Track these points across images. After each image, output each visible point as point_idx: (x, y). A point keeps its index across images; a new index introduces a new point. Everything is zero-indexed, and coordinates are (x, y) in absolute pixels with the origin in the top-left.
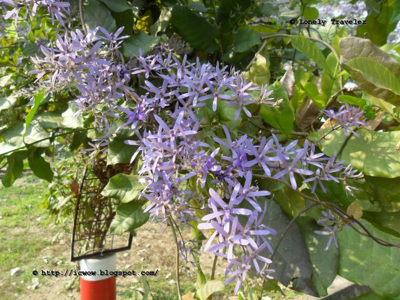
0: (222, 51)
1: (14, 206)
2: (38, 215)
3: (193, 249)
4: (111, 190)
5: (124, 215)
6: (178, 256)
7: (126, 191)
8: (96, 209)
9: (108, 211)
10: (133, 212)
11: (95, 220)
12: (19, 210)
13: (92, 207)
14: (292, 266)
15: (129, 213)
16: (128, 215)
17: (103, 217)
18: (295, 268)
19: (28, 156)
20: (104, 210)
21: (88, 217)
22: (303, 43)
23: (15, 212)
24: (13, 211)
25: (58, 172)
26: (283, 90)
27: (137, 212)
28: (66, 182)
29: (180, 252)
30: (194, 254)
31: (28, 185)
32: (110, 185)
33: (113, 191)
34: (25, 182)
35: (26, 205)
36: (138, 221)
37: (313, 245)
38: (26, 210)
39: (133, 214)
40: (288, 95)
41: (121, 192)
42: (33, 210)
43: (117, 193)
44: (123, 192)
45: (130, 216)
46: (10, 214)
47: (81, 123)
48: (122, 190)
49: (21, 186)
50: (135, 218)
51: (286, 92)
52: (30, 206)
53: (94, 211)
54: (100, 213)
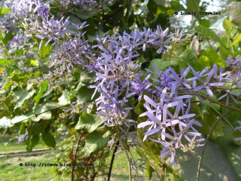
0: (152, 51)
1: (37, 173)
2: (51, 178)
3: (142, 165)
4: (81, 125)
5: (91, 142)
6: (131, 170)
7: (91, 124)
8: (85, 171)
9: (92, 172)
10: (97, 140)
11: (85, 178)
12: (40, 175)
13: (82, 169)
14: (220, 175)
15: (94, 140)
16: (93, 142)
17: (89, 176)
18: (222, 177)
19: (41, 131)
20: (90, 171)
21: (80, 176)
22: (203, 29)
23: (38, 177)
24: (37, 176)
25: (61, 147)
26: (192, 52)
27: (99, 140)
28: (66, 153)
29: (132, 166)
30: (142, 168)
31: (46, 159)
32: (81, 121)
33: (83, 126)
34: (44, 157)
35: (44, 171)
36: (100, 146)
37: (236, 160)
38: (44, 175)
39: (97, 141)
40: (197, 55)
41: (88, 126)
42: (49, 175)
43: (85, 127)
44: (89, 125)
45: (95, 143)
46: (35, 178)
47: (68, 101)
48: (89, 124)
49: (42, 160)
50: (98, 144)
51: (194, 53)
52: (46, 172)
53: (83, 172)
54: (87, 173)
